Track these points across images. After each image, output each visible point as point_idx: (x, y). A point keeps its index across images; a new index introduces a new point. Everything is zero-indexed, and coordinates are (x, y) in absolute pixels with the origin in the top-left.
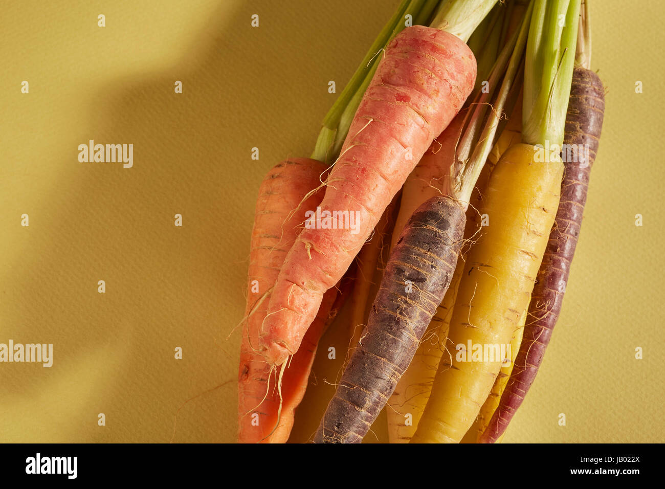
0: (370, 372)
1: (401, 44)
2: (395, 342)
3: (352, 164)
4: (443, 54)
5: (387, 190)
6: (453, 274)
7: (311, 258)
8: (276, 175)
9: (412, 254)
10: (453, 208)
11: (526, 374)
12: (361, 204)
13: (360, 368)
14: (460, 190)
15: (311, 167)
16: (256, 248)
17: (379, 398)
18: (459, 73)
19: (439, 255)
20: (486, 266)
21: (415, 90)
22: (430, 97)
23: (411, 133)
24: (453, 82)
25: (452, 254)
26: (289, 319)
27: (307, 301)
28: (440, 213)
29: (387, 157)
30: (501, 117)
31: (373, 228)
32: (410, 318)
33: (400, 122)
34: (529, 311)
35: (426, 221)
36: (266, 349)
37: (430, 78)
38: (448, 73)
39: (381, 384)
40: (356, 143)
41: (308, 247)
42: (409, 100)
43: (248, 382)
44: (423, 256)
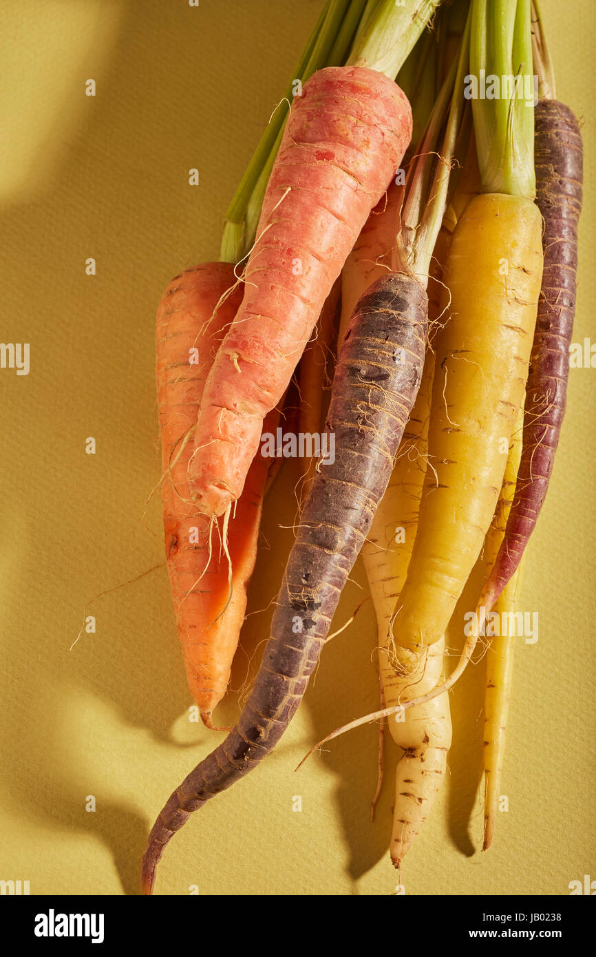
0: (337, 502)
1: (310, 92)
2: (362, 460)
3: (273, 246)
4: (368, 93)
5: (324, 274)
6: (422, 367)
7: (240, 371)
8: (175, 289)
9: (366, 347)
10: (409, 284)
11: (534, 488)
12: (294, 294)
13: (322, 500)
14: (414, 262)
15: (218, 270)
16: (164, 385)
17: (354, 535)
18: (392, 116)
19: (401, 343)
20: (462, 351)
21: (339, 144)
22: (358, 150)
23: (342, 198)
24: (383, 128)
25: (417, 341)
26: (224, 451)
27: (244, 428)
28: (393, 291)
29: (316, 231)
30: (452, 165)
31: (314, 324)
32: (377, 428)
33: (326, 185)
34: (526, 408)
35: (377, 305)
36: (201, 496)
37: (355, 125)
38: (378, 117)
39: (354, 516)
40: (275, 221)
41: (235, 357)
42: (334, 157)
43: (179, 555)
44: (380, 347)
